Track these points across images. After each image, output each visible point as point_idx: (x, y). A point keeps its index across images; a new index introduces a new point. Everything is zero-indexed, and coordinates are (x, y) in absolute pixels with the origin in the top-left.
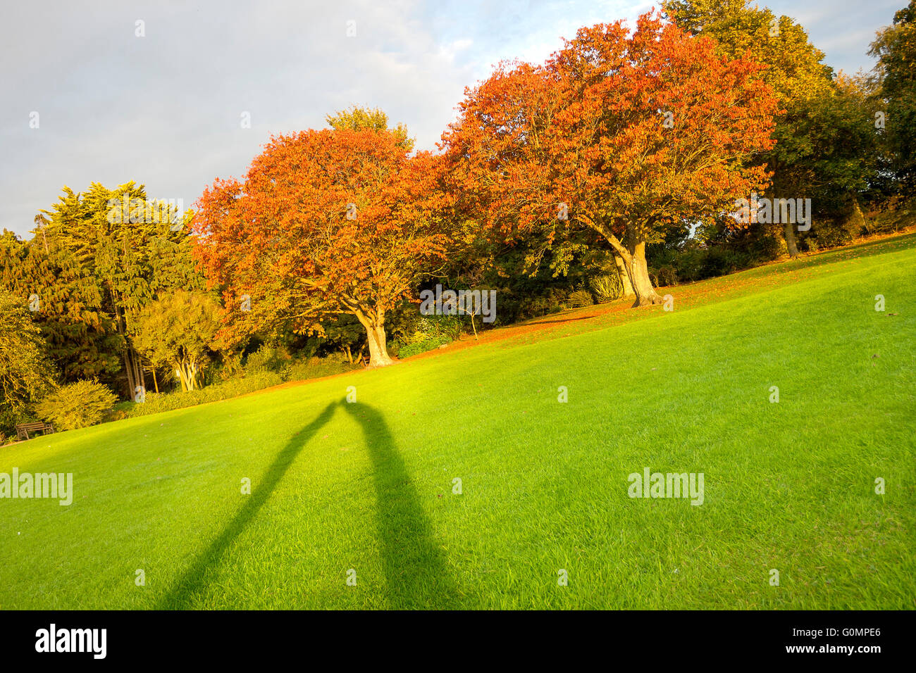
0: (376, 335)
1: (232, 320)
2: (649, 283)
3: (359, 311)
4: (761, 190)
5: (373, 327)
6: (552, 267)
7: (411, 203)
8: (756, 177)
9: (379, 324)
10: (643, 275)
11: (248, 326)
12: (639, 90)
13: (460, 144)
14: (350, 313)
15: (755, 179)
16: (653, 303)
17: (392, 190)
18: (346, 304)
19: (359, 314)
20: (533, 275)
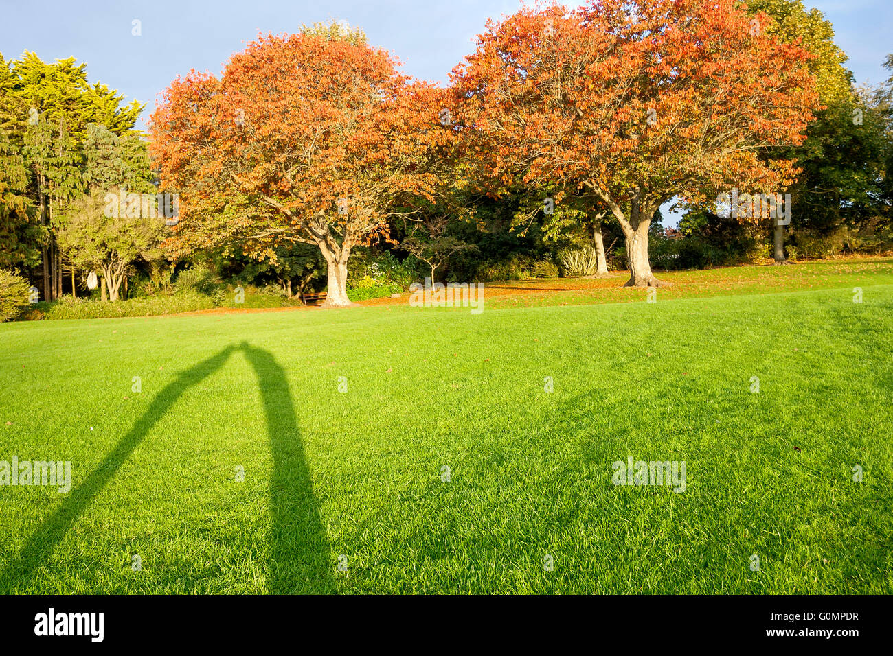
0: (338, 272)
1: (182, 230)
2: (647, 263)
3: (323, 242)
4: (785, 186)
5: (336, 262)
6: (544, 229)
7: (406, 134)
8: (783, 171)
9: (342, 261)
10: (643, 254)
11: (201, 239)
12: (683, 57)
13: (477, 79)
14: (312, 243)
15: (781, 173)
16: (649, 285)
17: (389, 117)
18: (310, 233)
19: (323, 246)
20: (522, 234)
